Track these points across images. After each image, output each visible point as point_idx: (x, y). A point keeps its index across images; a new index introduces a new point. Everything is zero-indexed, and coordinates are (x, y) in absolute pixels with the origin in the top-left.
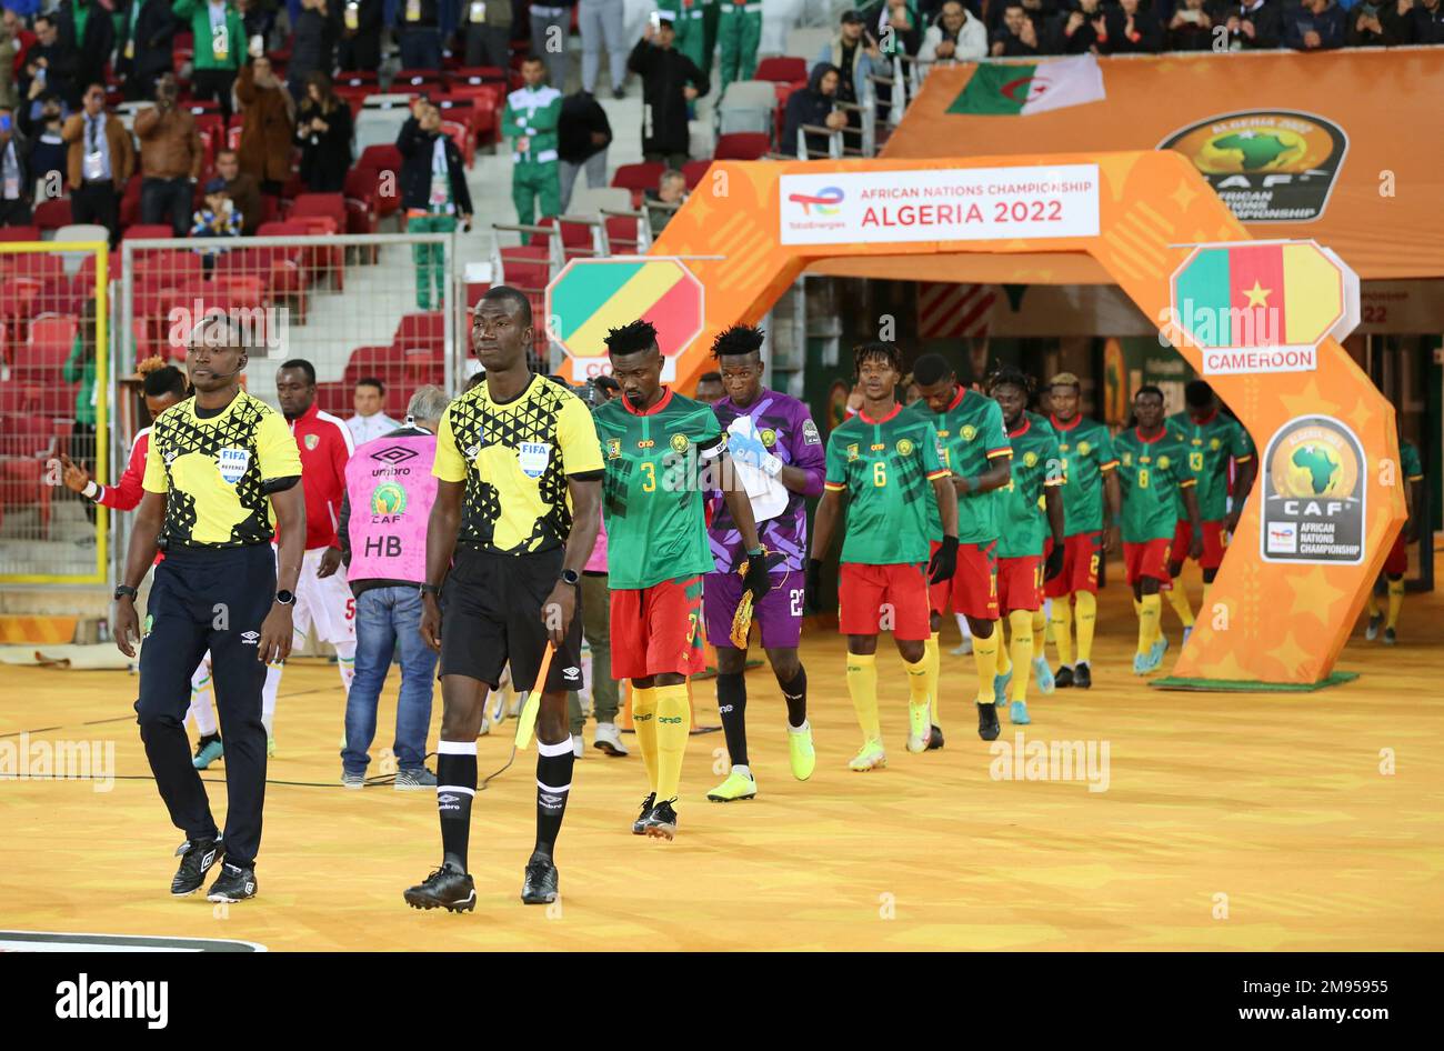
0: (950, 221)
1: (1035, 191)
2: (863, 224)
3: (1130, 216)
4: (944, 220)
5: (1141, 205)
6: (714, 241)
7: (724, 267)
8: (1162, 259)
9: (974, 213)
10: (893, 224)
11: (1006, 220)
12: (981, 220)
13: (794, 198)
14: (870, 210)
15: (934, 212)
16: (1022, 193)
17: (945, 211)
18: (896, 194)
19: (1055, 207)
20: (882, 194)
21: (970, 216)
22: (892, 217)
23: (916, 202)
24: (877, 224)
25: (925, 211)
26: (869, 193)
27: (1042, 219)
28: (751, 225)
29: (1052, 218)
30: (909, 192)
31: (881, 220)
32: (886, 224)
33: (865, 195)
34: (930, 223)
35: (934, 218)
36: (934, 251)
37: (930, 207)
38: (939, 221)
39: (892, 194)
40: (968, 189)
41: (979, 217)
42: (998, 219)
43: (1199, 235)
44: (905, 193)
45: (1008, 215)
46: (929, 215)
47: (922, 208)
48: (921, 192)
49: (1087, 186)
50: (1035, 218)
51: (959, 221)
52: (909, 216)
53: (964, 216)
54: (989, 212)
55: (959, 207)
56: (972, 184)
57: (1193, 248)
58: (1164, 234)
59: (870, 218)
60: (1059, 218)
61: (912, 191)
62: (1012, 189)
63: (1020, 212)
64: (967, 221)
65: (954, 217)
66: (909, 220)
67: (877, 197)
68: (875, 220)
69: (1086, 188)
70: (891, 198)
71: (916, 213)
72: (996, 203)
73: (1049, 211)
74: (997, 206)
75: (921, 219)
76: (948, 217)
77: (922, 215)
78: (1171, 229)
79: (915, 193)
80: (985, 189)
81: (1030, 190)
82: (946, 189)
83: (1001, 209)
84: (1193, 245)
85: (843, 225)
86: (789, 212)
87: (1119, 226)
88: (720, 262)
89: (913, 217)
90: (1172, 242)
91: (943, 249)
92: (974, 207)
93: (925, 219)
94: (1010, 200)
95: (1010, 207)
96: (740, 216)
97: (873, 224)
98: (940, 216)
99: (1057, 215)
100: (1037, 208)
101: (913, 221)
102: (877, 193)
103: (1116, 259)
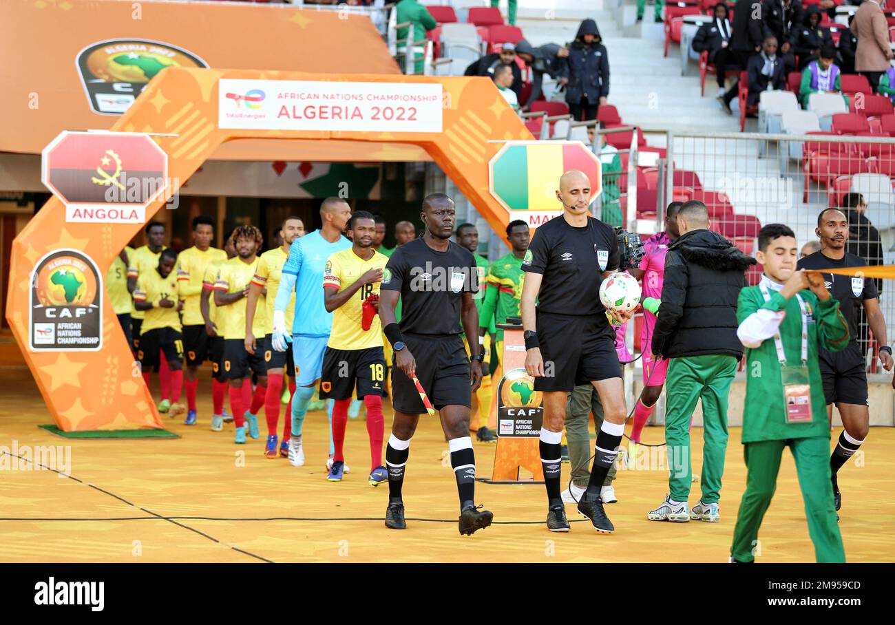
0: (340, 118)
1: (399, 99)
2: (279, 117)
3: (462, 120)
4: (336, 116)
5: (470, 113)
6: (169, 123)
7: (177, 142)
8: (483, 150)
9: (357, 113)
10: (300, 118)
11: (378, 119)
12: (362, 118)
13: (230, 96)
14: (284, 107)
15: (329, 110)
16: (390, 100)
17: (337, 111)
18: (303, 96)
19: (412, 112)
20: (293, 96)
21: (354, 115)
22: (300, 113)
23: (317, 103)
24: (289, 117)
25: (323, 110)
26: (284, 96)
27: (403, 119)
28: (197, 113)
29: (410, 119)
30: (312, 96)
31: (291, 114)
32: (295, 117)
33: (280, 96)
34: (327, 118)
35: (329, 115)
36: (328, 137)
37: (326, 107)
38: (333, 117)
39: (300, 96)
40: (353, 96)
41: (360, 115)
42: (374, 118)
43: (508, 134)
44: (309, 96)
45: (380, 115)
46: (326, 112)
47: (321, 107)
48: (321, 97)
49: (434, 98)
50: (398, 118)
51: (347, 118)
52: (312, 113)
53: (350, 114)
54: (367, 112)
55: (347, 108)
56: (357, 93)
57: (504, 144)
58: (484, 133)
59: (283, 112)
60: (415, 119)
61: (315, 95)
62: (383, 98)
63: (388, 114)
64: (352, 118)
65: (343, 114)
66: (312, 115)
67: (289, 97)
68: (287, 114)
69: (433, 99)
70: (300, 99)
71: (317, 110)
72: (373, 106)
73: (408, 114)
74: (373, 109)
75: (320, 115)
76: (338, 114)
77: (321, 112)
78: (489, 130)
79: (317, 97)
80: (364, 97)
81: (396, 99)
82: (338, 95)
83: (376, 111)
84: (504, 141)
85: (264, 116)
86: (225, 105)
87: (456, 127)
88: (174, 138)
89: (314, 113)
90: (490, 139)
91: (334, 136)
92: (357, 108)
93: (323, 115)
94: (382, 105)
95: (382, 110)
96: (190, 106)
97: (286, 117)
98: (334, 114)
99: (414, 117)
100: (401, 111)
101: (314, 117)
102: (289, 95)
103: (452, 149)
